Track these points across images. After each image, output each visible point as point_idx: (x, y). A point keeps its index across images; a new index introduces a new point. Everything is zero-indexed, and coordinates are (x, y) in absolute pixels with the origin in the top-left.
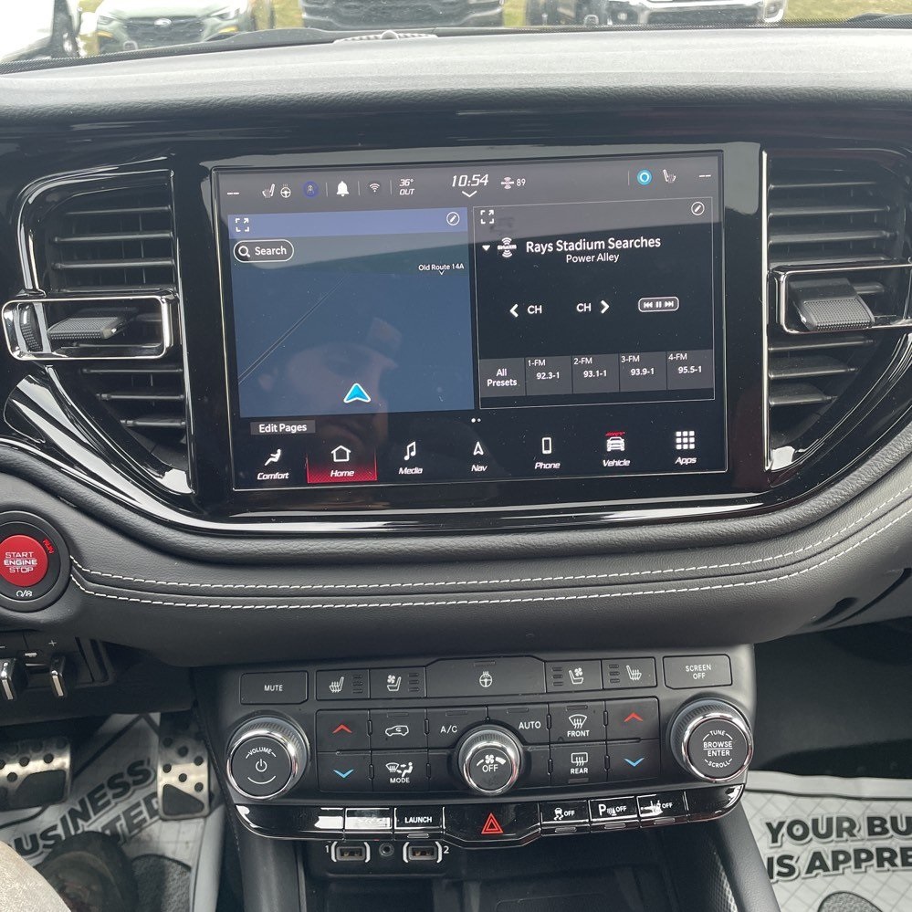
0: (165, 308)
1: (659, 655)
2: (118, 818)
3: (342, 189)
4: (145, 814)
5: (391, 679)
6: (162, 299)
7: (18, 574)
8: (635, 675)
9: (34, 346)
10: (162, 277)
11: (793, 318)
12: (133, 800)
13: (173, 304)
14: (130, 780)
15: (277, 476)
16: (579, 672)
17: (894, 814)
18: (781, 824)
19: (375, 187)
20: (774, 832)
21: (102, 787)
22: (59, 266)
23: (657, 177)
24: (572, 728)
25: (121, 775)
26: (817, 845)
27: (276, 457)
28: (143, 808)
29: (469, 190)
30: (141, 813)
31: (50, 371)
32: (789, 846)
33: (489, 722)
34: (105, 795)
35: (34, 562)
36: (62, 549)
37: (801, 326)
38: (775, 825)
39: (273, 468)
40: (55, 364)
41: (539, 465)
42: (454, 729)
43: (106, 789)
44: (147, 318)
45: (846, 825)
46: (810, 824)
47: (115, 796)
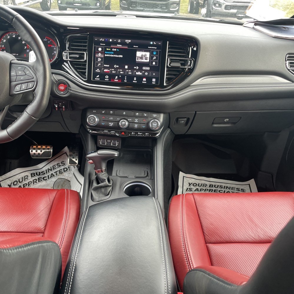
0: (85, 54)
1: (149, 113)
2: (57, 171)
3: (111, 40)
4: (63, 171)
5: (111, 112)
6: (85, 53)
7: (61, 90)
8: (145, 115)
9: (67, 58)
10: (85, 50)
11: (170, 65)
12: (61, 168)
13: (86, 54)
14: (61, 165)
15: (98, 79)
16: (138, 114)
17: (215, 184)
18: (191, 184)
19: (115, 40)
20: (190, 184)
21: (55, 165)
22: (71, 47)
23: (153, 43)
24: (135, 121)
25: (59, 163)
26: (197, 187)
27: (98, 76)
28: (63, 170)
29: (128, 42)
30: (62, 171)
31: (69, 62)
32: (192, 187)
33: (124, 119)
34: (56, 167)
35: (64, 88)
36: (68, 86)
37: (171, 66)
38: (190, 183)
39: (97, 78)
40: (70, 61)
41: (134, 81)
42: (119, 119)
43: (56, 166)
44: (83, 56)
45: (205, 185)
46: (198, 184)
47: (58, 167)
